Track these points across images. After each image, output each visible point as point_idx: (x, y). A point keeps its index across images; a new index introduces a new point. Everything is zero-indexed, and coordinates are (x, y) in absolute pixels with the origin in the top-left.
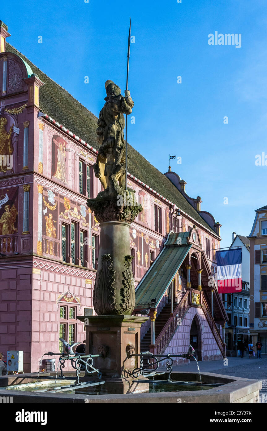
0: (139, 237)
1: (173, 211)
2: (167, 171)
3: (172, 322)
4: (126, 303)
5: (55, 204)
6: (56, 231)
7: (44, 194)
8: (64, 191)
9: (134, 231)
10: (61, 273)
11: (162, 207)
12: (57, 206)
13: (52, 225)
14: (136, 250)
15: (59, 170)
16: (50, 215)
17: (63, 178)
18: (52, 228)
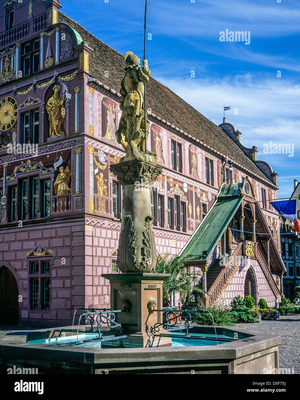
0: (190, 191)
1: (225, 163)
2: (222, 123)
3: (225, 274)
4: (147, 261)
5: (106, 164)
6: (107, 189)
7: (95, 155)
8: (114, 150)
9: (185, 185)
10: (113, 229)
11: (214, 159)
12: (108, 165)
13: (103, 183)
14: (187, 204)
15: (109, 131)
16: (101, 174)
17: (113, 138)
18: (103, 186)
